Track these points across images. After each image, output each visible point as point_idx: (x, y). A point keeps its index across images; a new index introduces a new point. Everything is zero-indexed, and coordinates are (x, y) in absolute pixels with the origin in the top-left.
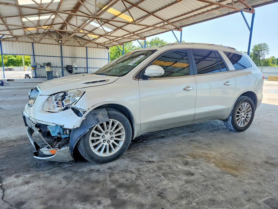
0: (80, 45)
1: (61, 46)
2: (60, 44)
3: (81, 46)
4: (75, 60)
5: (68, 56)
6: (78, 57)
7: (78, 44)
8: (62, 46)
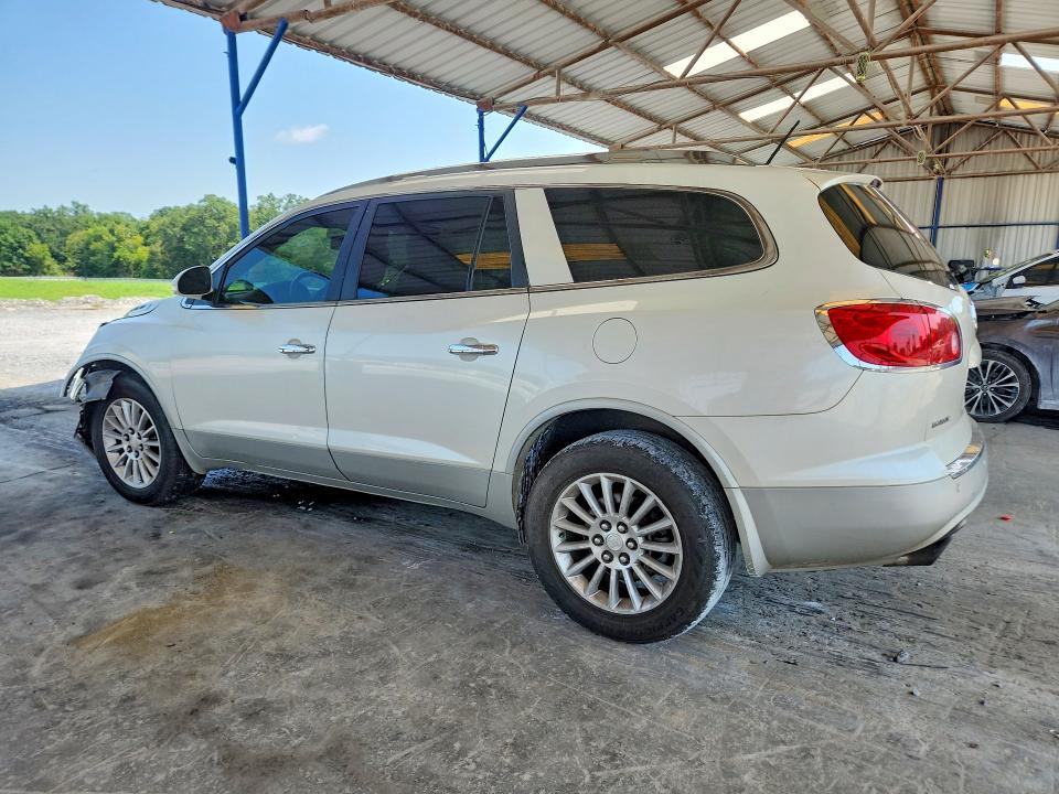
0: (1032, 167)
1: (941, 181)
2: (936, 177)
3: (1038, 170)
4: (997, 236)
5: (965, 223)
6: (1015, 221)
7: (1022, 164)
8: (946, 183)
